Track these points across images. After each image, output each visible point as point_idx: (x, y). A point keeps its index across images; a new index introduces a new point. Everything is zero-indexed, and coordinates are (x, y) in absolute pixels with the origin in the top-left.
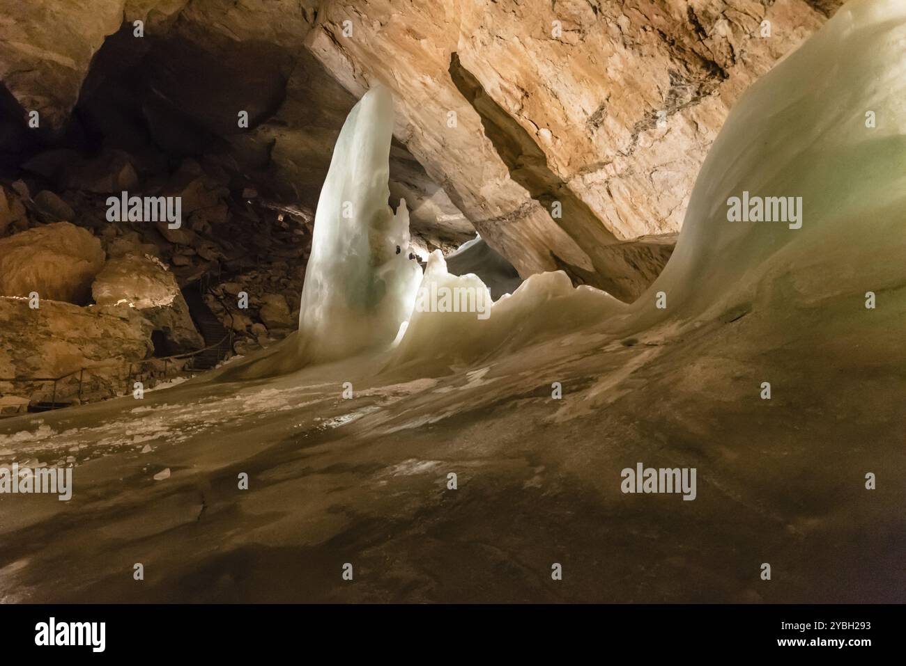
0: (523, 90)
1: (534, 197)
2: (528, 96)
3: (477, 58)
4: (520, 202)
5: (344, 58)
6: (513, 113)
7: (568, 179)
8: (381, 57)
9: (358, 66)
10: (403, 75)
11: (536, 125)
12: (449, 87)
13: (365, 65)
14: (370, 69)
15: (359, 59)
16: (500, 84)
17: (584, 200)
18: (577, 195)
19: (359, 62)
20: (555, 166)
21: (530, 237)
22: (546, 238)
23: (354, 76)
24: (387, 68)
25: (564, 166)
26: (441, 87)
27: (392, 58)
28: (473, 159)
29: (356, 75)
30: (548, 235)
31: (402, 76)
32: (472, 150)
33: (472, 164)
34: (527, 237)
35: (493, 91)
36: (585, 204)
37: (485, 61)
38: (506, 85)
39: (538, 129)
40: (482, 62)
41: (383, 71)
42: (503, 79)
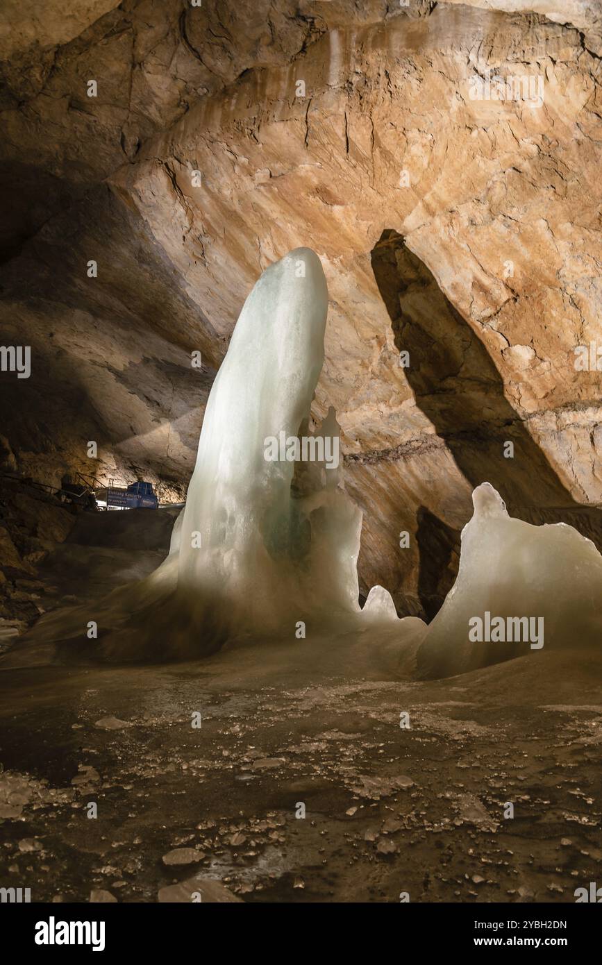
0: (513, 291)
1: (439, 434)
2: (516, 300)
3: (451, 240)
4: (405, 439)
5: (181, 210)
6: (474, 320)
7: (530, 416)
8: (250, 219)
9: (199, 224)
10: (279, 247)
11: (507, 340)
12: (359, 275)
13: (213, 224)
14: (220, 232)
15: (207, 216)
16: (475, 278)
17: (542, 445)
18: (535, 439)
19: (204, 220)
20: (517, 396)
21: (389, 486)
22: (423, 489)
23: (184, 237)
24: (250, 234)
25: (535, 397)
26: (341, 272)
27: (267, 222)
28: (344, 374)
29: (188, 237)
30: (429, 487)
31: (275, 249)
32: (350, 362)
33: (338, 381)
34: (383, 485)
35: (454, 287)
36: (541, 450)
37: (463, 245)
38: (486, 281)
39: (509, 346)
40: (458, 246)
41: (243, 239)
42: (486, 272)
